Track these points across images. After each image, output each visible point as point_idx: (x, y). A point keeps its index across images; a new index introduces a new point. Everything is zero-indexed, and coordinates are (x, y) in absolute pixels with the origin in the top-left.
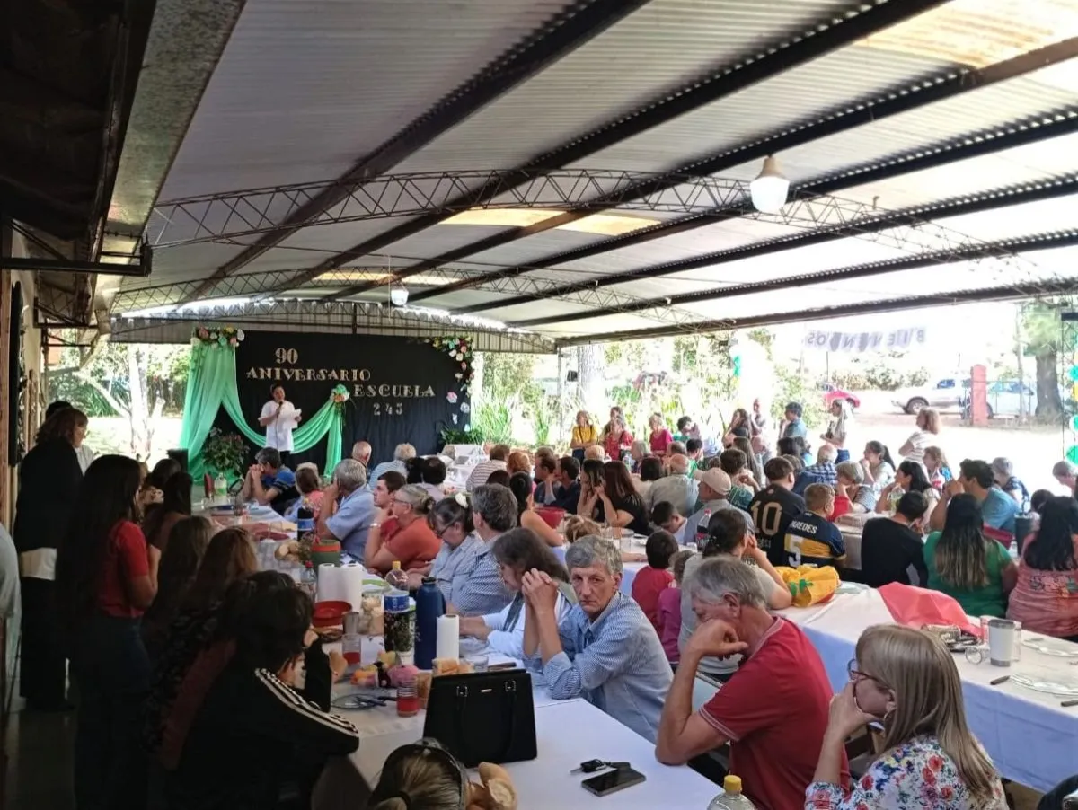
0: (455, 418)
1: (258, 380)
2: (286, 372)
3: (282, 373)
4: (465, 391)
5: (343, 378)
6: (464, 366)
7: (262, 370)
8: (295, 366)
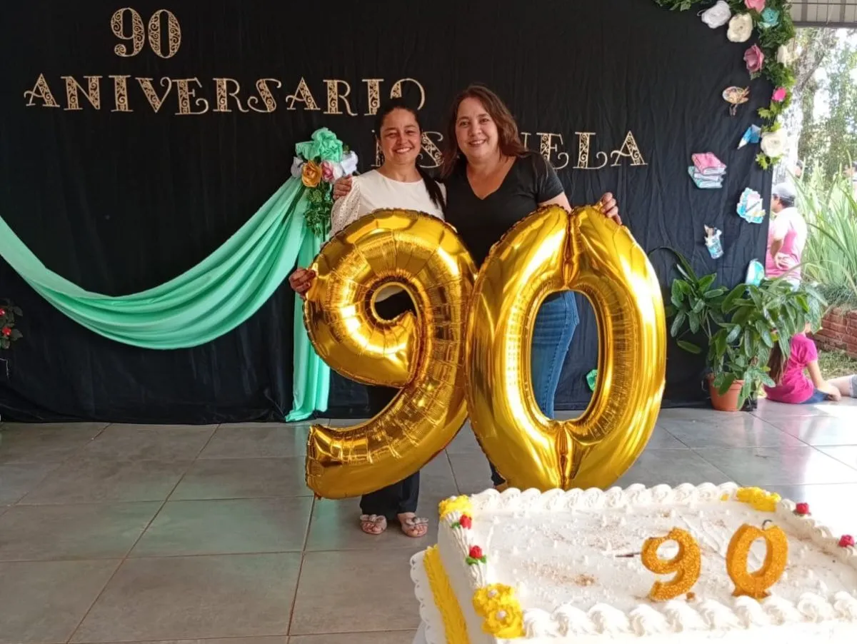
0: (713, 242)
1: (60, 114)
2: (146, 84)
3: (135, 92)
4: (755, 147)
5: (333, 109)
6: (756, 60)
7: (71, 84)
8: (177, 67)
